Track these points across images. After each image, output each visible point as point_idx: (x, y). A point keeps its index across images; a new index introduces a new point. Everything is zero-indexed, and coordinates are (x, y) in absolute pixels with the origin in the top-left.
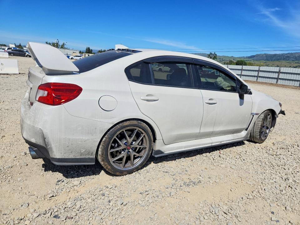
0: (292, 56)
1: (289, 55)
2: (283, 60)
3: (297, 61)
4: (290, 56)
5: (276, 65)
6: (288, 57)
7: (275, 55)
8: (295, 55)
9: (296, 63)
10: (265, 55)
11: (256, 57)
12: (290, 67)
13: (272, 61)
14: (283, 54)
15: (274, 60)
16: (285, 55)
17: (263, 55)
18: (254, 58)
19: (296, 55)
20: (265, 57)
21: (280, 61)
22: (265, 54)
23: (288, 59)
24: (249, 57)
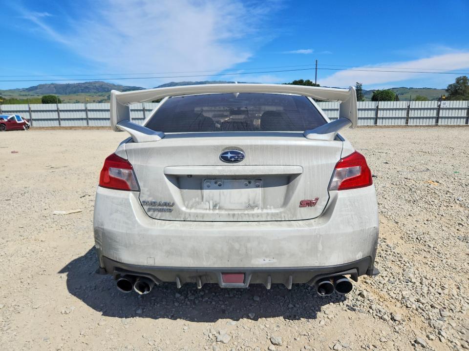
0: (92, 87)
1: (87, 85)
2: (82, 92)
3: (100, 94)
4: (89, 86)
5: (75, 101)
6: (87, 88)
7: (68, 86)
8: (94, 85)
9: (99, 96)
10: (53, 86)
11: (40, 89)
12: (94, 101)
13: (66, 94)
14: (79, 83)
15: (70, 93)
16: (83, 85)
17: (50, 86)
18: (38, 90)
19: (97, 85)
20: (54, 89)
21: (78, 94)
22: (52, 84)
23: (87, 91)
24: (27, 89)
